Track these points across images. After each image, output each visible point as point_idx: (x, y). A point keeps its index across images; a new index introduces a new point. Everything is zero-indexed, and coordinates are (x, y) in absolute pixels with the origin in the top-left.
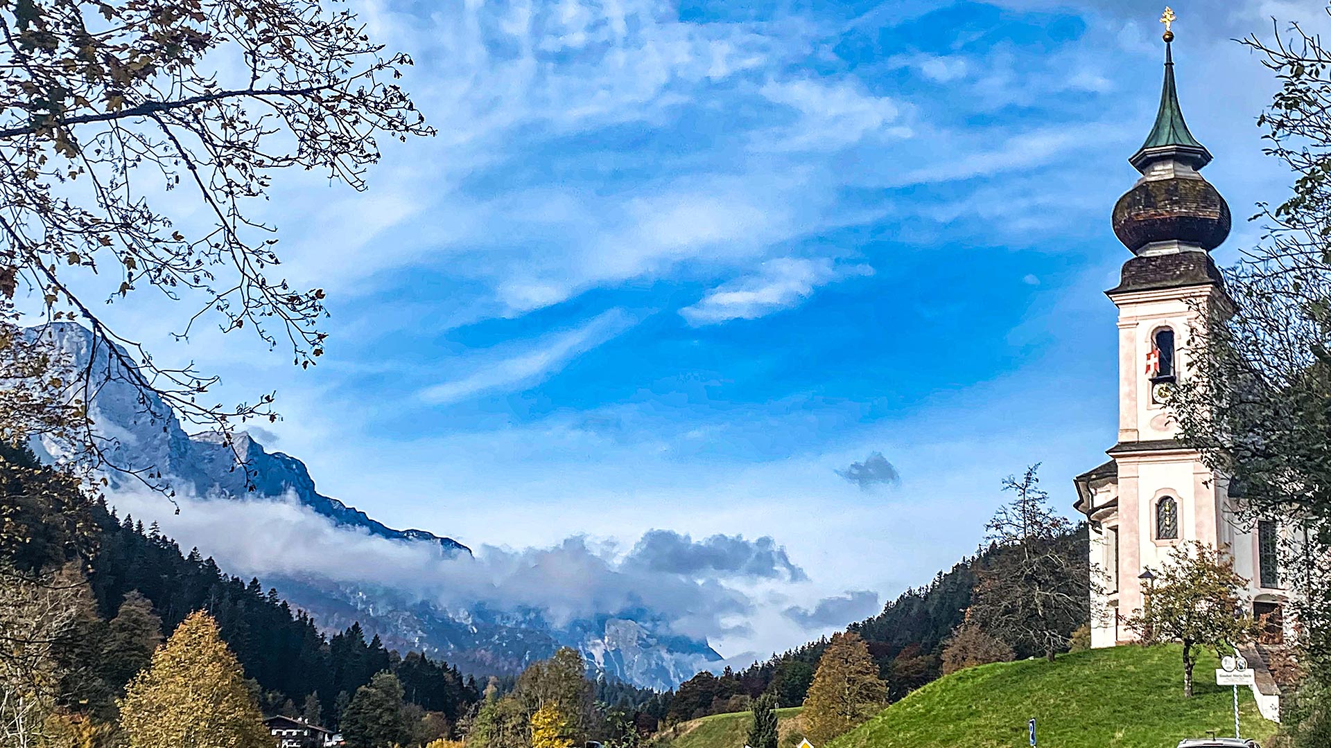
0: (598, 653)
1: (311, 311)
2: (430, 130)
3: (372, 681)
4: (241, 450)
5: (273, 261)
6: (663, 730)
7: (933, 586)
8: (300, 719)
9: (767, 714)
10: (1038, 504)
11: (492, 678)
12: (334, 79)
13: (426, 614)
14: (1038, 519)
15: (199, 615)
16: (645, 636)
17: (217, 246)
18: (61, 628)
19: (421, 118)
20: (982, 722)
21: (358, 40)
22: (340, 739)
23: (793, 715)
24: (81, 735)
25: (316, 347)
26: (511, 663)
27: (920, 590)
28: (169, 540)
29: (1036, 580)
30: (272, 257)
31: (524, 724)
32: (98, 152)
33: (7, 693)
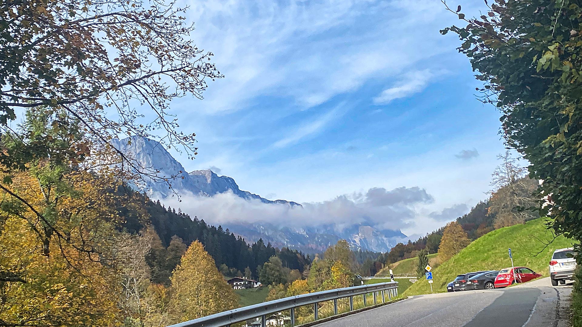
0: (357, 240)
1: (192, 141)
2: (222, 76)
3: (269, 260)
4: (209, 177)
5: (177, 126)
6: (384, 268)
7: (490, 199)
8: (244, 278)
9: (424, 258)
10: (512, 163)
11: (317, 255)
12: (189, 63)
13: (287, 231)
14: (513, 169)
15: (196, 242)
16: (375, 232)
17: (159, 123)
18: (146, 253)
19: (219, 73)
20: (497, 251)
21: (194, 50)
22: (260, 284)
23: (435, 256)
24: (161, 292)
25: (195, 152)
26: (323, 248)
27: (485, 201)
28: (186, 214)
29: (515, 193)
30: (177, 124)
31: (329, 271)
32: (117, 95)
33: (129, 279)
